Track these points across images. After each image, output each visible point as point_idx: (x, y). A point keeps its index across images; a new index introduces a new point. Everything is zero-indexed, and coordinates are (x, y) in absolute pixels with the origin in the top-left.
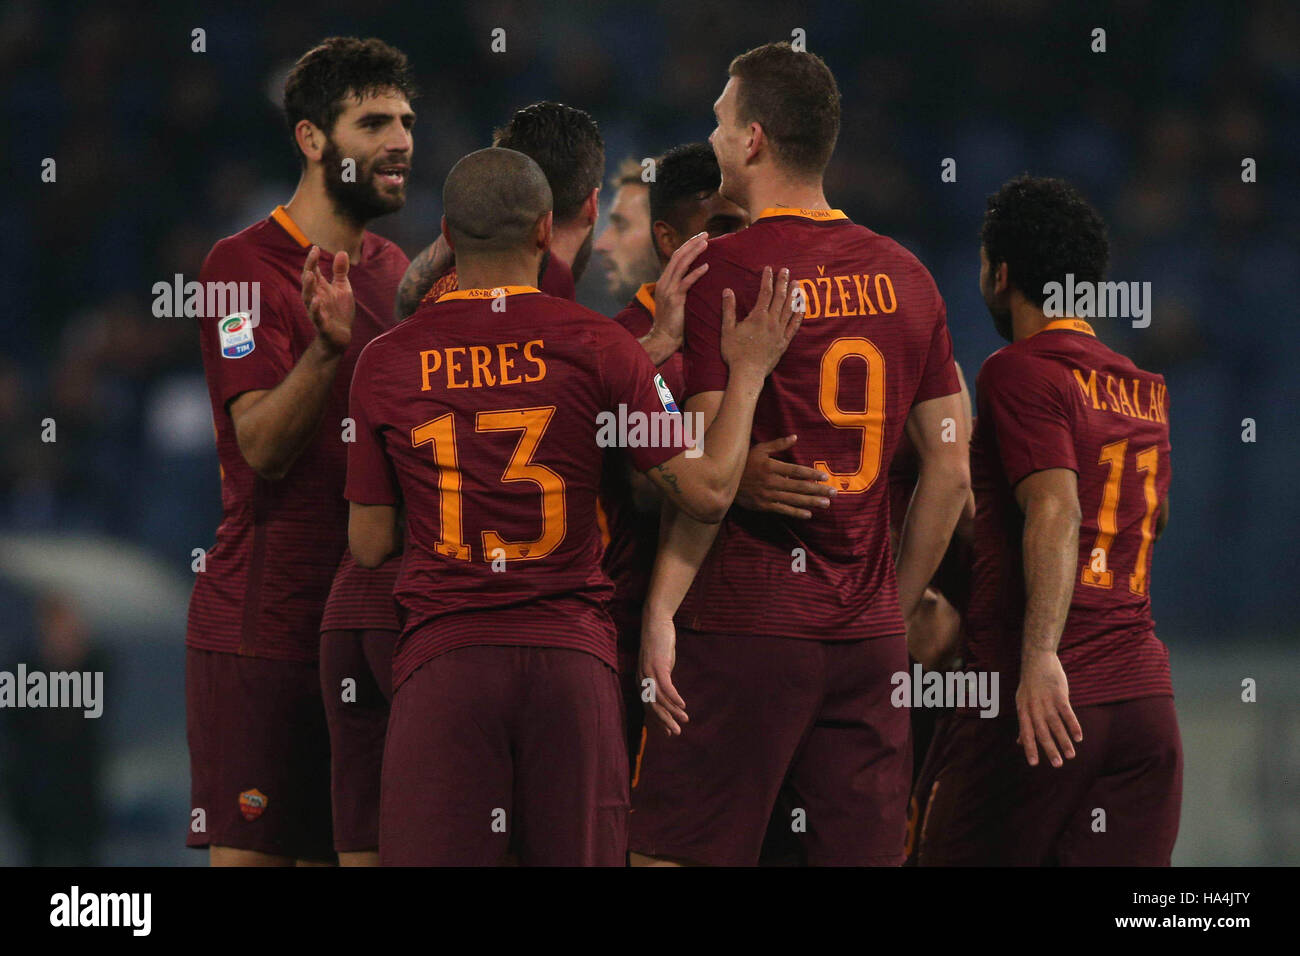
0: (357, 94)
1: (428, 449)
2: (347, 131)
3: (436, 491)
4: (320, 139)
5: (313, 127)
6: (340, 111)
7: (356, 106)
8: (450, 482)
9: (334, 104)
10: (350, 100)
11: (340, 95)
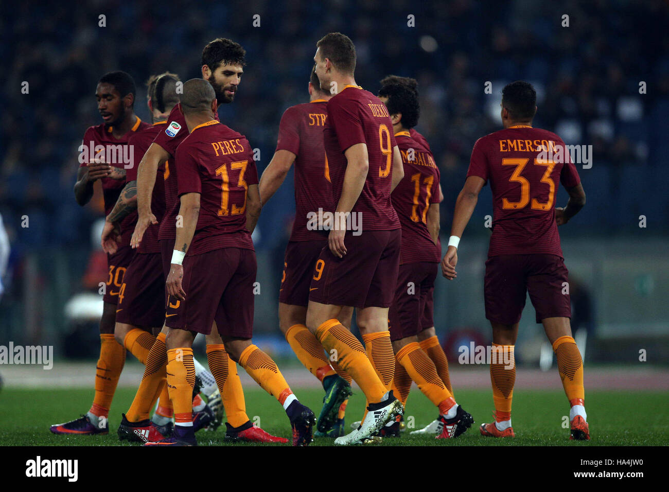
0: (225, 62)
1: (220, 175)
2: (219, 74)
3: (221, 191)
4: (209, 73)
5: (208, 68)
6: (218, 66)
7: (224, 67)
8: (225, 188)
9: (217, 63)
10: (222, 64)
11: (220, 60)
